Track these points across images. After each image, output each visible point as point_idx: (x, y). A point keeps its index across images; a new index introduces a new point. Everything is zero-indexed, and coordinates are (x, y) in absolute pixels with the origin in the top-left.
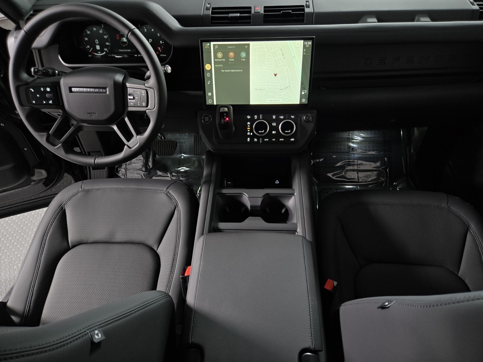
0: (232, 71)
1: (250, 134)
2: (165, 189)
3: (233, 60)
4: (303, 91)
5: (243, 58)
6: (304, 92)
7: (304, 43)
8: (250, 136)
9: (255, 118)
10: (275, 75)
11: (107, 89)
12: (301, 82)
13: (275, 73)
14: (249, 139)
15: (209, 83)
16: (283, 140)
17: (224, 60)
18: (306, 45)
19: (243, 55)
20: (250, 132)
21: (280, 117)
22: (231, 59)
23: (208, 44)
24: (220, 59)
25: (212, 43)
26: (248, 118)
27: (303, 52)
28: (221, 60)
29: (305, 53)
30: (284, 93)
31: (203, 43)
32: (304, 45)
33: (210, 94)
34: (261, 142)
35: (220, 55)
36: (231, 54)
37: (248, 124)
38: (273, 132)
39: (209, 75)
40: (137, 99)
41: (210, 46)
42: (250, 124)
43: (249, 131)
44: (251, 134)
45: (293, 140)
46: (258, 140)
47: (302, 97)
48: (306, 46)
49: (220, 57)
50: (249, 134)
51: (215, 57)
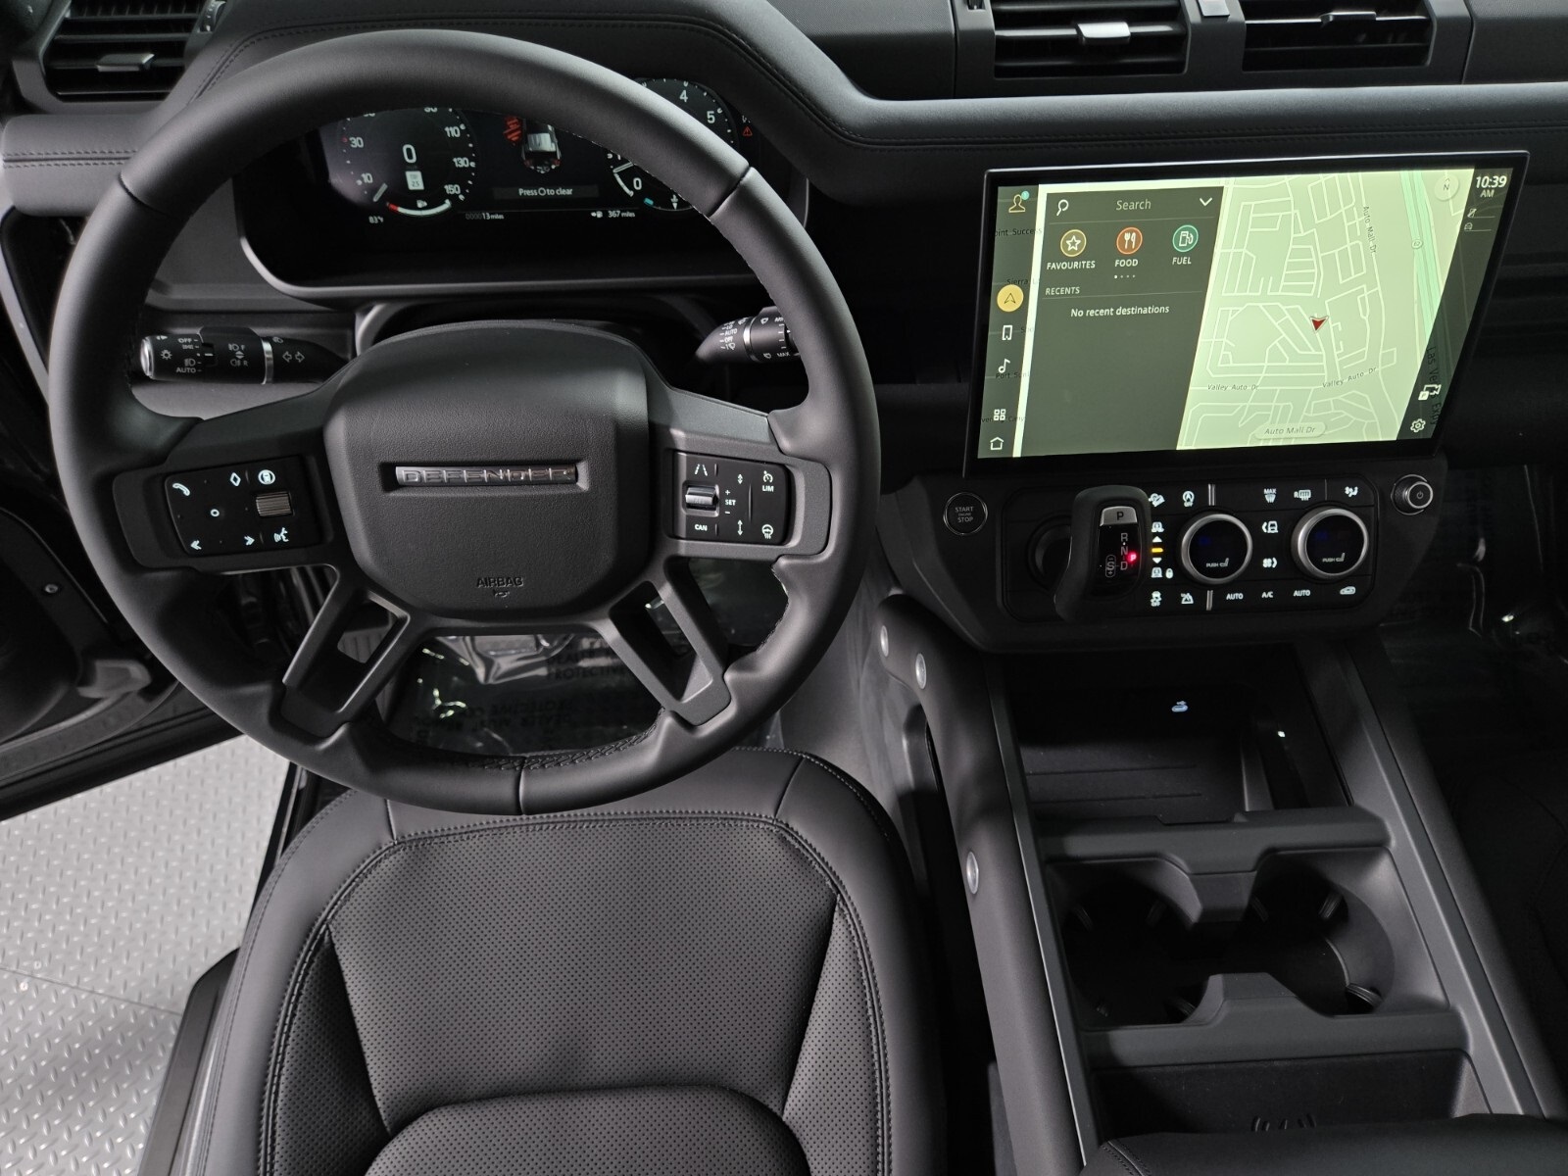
0: (1122, 311)
1: (1164, 573)
2: (767, 812)
3: (1135, 263)
4: (1427, 389)
5: (1180, 255)
6: (1431, 390)
7: (1474, 182)
8: (1160, 584)
9: (1187, 504)
10: (1317, 324)
11: (583, 469)
12: (1427, 350)
13: (1318, 317)
14: (1156, 595)
15: (1002, 370)
16: (1307, 593)
17: (1091, 264)
18: (1481, 189)
19: (1183, 242)
20: (1163, 566)
21: (1296, 495)
22: (1126, 257)
23: (1025, 195)
24: (1071, 260)
25: (1045, 190)
26: (1156, 504)
27: (1465, 220)
28: (1076, 264)
29: (1469, 227)
30: (1340, 398)
31: (1000, 189)
32: (1475, 191)
33: (999, 415)
34: (1209, 605)
35: (1073, 244)
36: (1127, 237)
37: (1154, 530)
38: (1267, 563)
39: (1007, 334)
40: (729, 508)
41: (1032, 205)
42: (1161, 530)
43: (1157, 560)
44: (1170, 574)
45: (1349, 591)
46: (1200, 599)
47: (1414, 409)
48: (1484, 193)
49: (1073, 251)
50: (1156, 573)
51: (1052, 252)
